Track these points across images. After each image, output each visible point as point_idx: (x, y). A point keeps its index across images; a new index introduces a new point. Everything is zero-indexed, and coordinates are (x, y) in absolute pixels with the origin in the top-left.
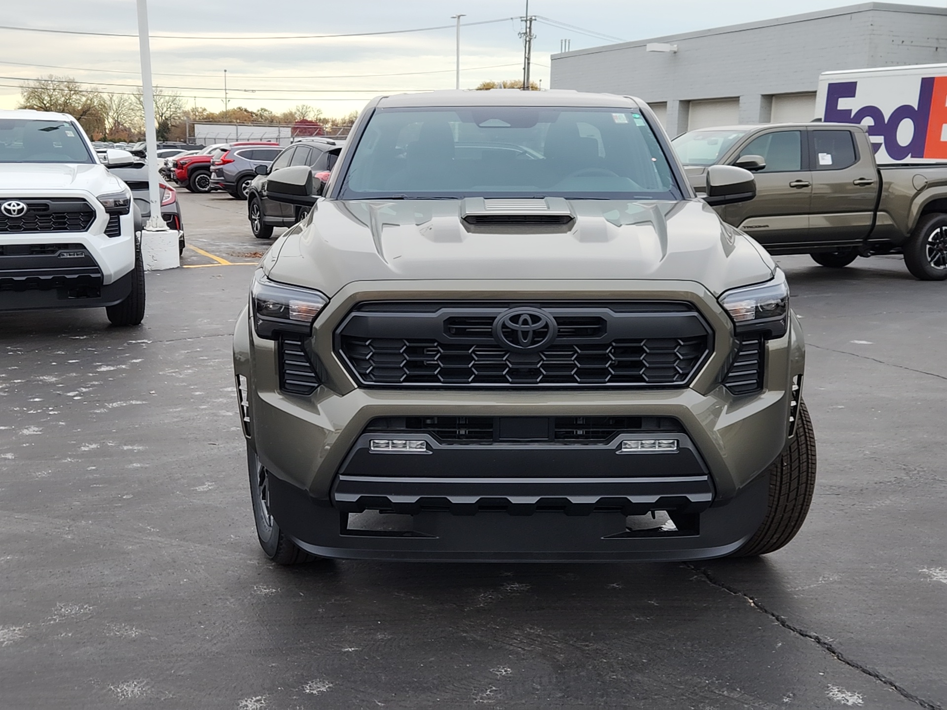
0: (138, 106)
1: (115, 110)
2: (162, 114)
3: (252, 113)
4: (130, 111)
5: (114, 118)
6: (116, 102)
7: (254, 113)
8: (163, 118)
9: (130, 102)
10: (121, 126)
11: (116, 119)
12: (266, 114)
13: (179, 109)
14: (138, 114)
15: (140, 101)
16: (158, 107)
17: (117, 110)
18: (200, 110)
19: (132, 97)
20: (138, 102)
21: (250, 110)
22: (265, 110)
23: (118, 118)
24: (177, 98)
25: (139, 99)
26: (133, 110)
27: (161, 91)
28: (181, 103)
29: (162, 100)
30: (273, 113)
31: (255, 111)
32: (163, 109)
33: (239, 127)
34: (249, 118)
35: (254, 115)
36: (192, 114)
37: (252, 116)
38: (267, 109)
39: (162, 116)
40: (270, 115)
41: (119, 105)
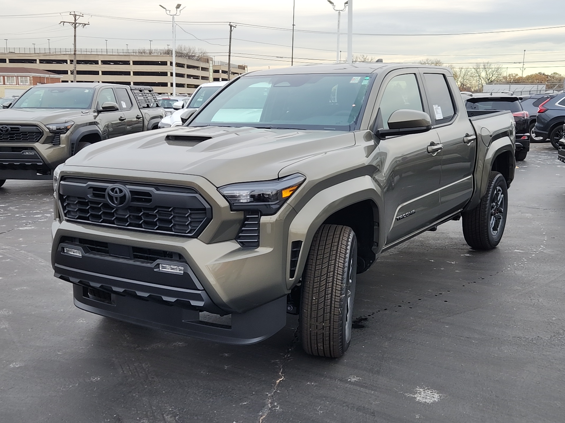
0: (476, 74)
1: (462, 77)
2: (490, 79)
3: (547, 76)
4: (471, 77)
5: (461, 82)
6: (463, 73)
7: (549, 76)
8: (490, 81)
9: (471, 72)
10: (464, 87)
11: (462, 82)
12: (557, 76)
13: (500, 75)
14: (475, 79)
15: (477, 71)
16: (487, 75)
17: (463, 77)
18: (514, 75)
19: (473, 70)
20: (476, 72)
21: (547, 74)
22: (557, 74)
23: (463, 82)
24: (500, 69)
25: (476, 70)
26: (472, 77)
27: (490, 65)
28: (501, 71)
29: (490, 70)
30: (562, 75)
31: (550, 75)
32: (490, 76)
33: (511, 85)
34: (545, 79)
35: (549, 77)
36: (508, 78)
37: (547, 78)
38: (558, 73)
39: (489, 80)
40: (560, 77)
41: (465, 74)
